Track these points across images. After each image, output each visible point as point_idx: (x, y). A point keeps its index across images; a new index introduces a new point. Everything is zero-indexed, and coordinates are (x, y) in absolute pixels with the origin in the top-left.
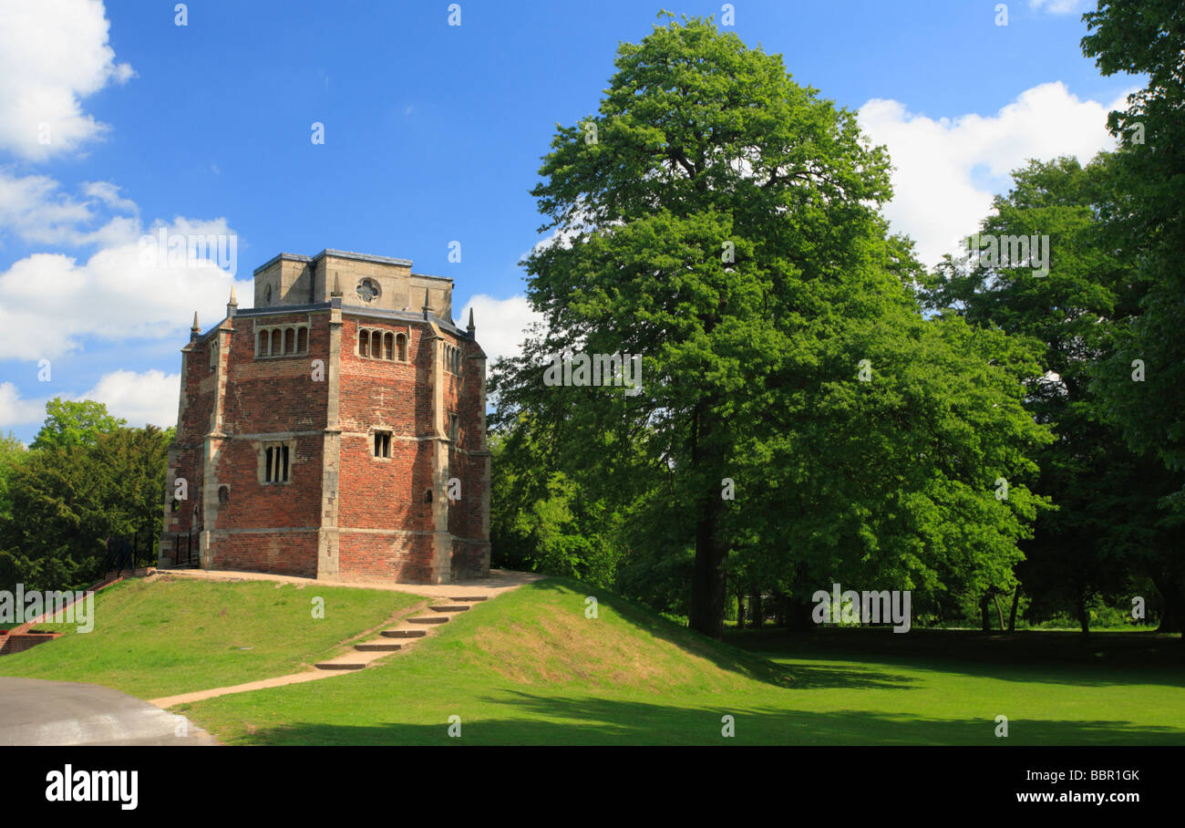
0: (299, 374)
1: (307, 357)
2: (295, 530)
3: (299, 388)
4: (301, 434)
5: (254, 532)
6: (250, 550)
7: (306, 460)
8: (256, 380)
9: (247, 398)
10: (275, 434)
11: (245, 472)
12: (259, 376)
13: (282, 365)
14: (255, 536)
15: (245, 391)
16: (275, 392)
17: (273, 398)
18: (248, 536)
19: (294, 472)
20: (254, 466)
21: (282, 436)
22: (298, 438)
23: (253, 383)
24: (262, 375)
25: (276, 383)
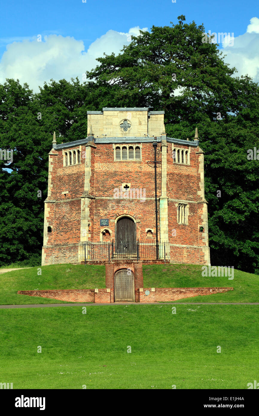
0: (187, 174)
1: (190, 166)
2: (191, 246)
3: (188, 180)
4: (190, 202)
5: (178, 245)
6: (177, 254)
7: (193, 214)
8: (174, 173)
9: (171, 181)
10: (181, 200)
11: (173, 217)
12: (175, 171)
13: (182, 167)
14: (178, 248)
15: (170, 178)
16: (180, 181)
17: (179, 183)
18: (176, 247)
19: (189, 220)
20: (176, 215)
21: (183, 201)
22: (190, 203)
23: (173, 174)
24: (176, 172)
25: (180, 176)
